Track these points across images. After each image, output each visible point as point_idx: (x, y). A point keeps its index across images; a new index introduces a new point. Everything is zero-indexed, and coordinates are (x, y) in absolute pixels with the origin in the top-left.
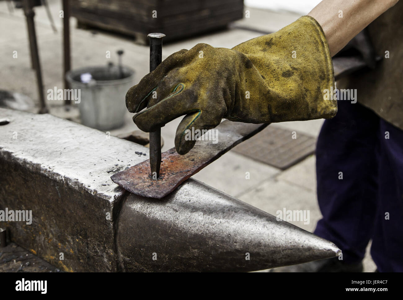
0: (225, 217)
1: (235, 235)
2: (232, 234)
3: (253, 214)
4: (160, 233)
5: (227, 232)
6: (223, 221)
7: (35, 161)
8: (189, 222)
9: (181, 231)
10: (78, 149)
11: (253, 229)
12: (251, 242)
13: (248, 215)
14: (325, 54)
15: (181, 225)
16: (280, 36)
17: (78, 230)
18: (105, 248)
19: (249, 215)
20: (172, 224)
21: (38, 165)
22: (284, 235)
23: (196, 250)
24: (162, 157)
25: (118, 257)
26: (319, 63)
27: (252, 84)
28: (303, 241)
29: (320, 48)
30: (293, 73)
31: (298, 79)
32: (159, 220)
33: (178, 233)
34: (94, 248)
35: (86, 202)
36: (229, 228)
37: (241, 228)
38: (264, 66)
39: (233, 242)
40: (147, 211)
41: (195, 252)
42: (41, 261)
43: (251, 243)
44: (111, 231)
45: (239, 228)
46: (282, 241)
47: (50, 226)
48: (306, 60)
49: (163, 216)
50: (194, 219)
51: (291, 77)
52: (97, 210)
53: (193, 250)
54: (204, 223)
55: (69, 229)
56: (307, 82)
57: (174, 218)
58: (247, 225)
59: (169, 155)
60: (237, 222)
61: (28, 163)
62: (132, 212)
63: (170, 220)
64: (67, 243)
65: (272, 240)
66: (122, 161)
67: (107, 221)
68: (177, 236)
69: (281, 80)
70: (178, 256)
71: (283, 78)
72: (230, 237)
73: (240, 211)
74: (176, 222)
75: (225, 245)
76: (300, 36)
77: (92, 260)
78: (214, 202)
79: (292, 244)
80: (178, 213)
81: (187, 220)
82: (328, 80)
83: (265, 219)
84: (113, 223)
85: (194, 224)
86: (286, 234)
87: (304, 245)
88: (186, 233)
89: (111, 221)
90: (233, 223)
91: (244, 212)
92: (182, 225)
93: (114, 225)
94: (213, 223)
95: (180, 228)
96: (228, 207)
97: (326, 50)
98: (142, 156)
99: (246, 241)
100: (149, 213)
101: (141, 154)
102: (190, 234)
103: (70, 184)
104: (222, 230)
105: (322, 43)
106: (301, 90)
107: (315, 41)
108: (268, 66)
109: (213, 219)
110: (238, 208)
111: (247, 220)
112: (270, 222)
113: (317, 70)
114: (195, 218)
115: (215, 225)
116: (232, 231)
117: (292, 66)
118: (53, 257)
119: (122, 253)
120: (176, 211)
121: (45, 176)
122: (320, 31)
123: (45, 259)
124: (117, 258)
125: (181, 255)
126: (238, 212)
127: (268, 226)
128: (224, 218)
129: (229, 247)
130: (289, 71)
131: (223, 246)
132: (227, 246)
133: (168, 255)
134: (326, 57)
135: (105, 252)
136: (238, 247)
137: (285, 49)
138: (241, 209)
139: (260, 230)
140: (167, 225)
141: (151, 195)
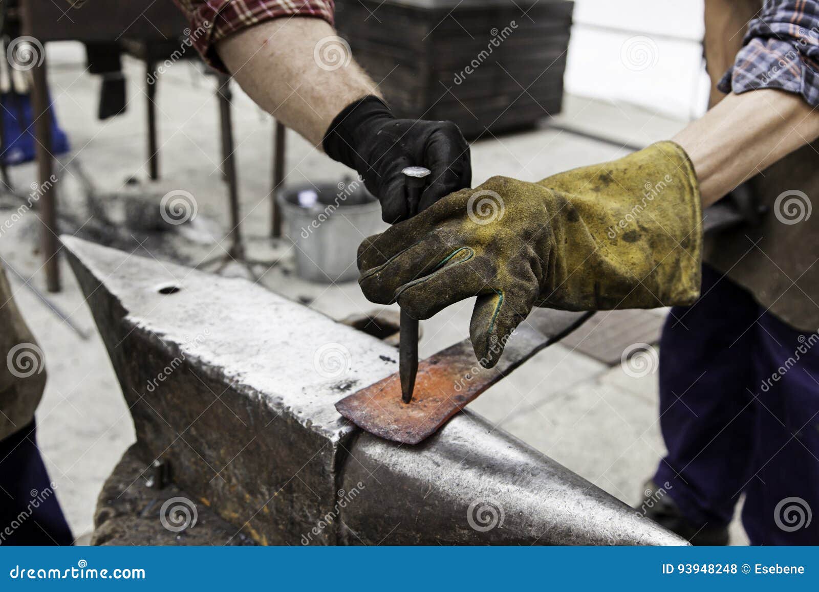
0: (516, 481)
1: (531, 514)
2: (525, 512)
3: (562, 481)
4: (409, 498)
5: (518, 508)
6: (512, 487)
7: (216, 362)
8: (458, 485)
9: (443, 499)
10: (286, 343)
11: (561, 507)
12: (556, 528)
13: (553, 482)
14: (693, 206)
15: (444, 488)
16: (626, 170)
17: (277, 478)
18: (319, 512)
19: (555, 482)
20: (430, 486)
21: (219, 368)
22: (610, 522)
23: (466, 532)
24: (419, 369)
25: (339, 529)
26: (682, 221)
27: (574, 246)
28: (639, 534)
29: (687, 197)
30: (640, 236)
31: (646, 246)
32: (409, 476)
33: (438, 501)
34: (301, 509)
35: (293, 437)
36: (522, 502)
37: (541, 502)
38: (595, 219)
39: (527, 525)
40: (390, 460)
41: (464, 533)
42: (216, 518)
43: (556, 530)
44: (331, 488)
45: (537, 503)
46: (605, 531)
47: (235, 467)
48: (663, 216)
49: (416, 471)
50: (466, 481)
51: (636, 243)
52: (310, 451)
53: (460, 530)
54: (482, 489)
55: (265, 475)
56: (659, 252)
57: (434, 476)
58: (550, 499)
59: (429, 365)
60: (535, 492)
61: (205, 364)
62: (367, 461)
63: (427, 478)
64: (259, 496)
65: (590, 528)
66: (356, 371)
67: (325, 472)
68: (437, 507)
69: (620, 245)
70: (436, 538)
71: (623, 243)
72: (521, 515)
73: (541, 474)
74: (437, 484)
75: (513, 529)
76: (657, 175)
77: (298, 528)
78: (499, 455)
79: (622, 537)
80: (440, 468)
81: (454, 482)
82: (693, 248)
83: (580, 491)
84: (334, 475)
85: (465, 490)
86: (613, 520)
87: (641, 540)
88: (451, 502)
89: (332, 473)
90: (528, 494)
91: (547, 476)
92: (446, 488)
93: (336, 478)
94: (496, 491)
95: (442, 493)
96: (521, 466)
97: (697, 200)
98: (390, 363)
99: (547, 525)
100: (394, 465)
101: (388, 359)
102: (457, 505)
103: (270, 405)
104: (510, 504)
105: (691, 189)
106: (650, 264)
107: (680, 185)
108: (602, 219)
109: (496, 484)
110: (537, 468)
111: (550, 491)
112: (588, 497)
113: (678, 233)
114: (467, 479)
115: (500, 494)
116: (525, 506)
117: (640, 224)
118: (236, 515)
119: (346, 523)
120: (438, 465)
121: (231, 388)
122: (689, 168)
123: (223, 515)
124: (337, 530)
125: (441, 537)
126: (538, 476)
127: (584, 503)
128: (514, 483)
129: (519, 532)
130: (634, 232)
131: (510, 530)
132: (516, 530)
133: (420, 534)
134: (694, 212)
135: (318, 517)
136: (533, 533)
137: (631, 193)
138: (542, 470)
139: (571, 510)
140: (421, 487)
141: (399, 438)
